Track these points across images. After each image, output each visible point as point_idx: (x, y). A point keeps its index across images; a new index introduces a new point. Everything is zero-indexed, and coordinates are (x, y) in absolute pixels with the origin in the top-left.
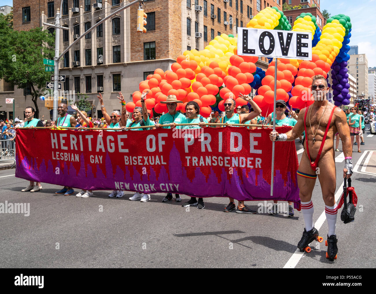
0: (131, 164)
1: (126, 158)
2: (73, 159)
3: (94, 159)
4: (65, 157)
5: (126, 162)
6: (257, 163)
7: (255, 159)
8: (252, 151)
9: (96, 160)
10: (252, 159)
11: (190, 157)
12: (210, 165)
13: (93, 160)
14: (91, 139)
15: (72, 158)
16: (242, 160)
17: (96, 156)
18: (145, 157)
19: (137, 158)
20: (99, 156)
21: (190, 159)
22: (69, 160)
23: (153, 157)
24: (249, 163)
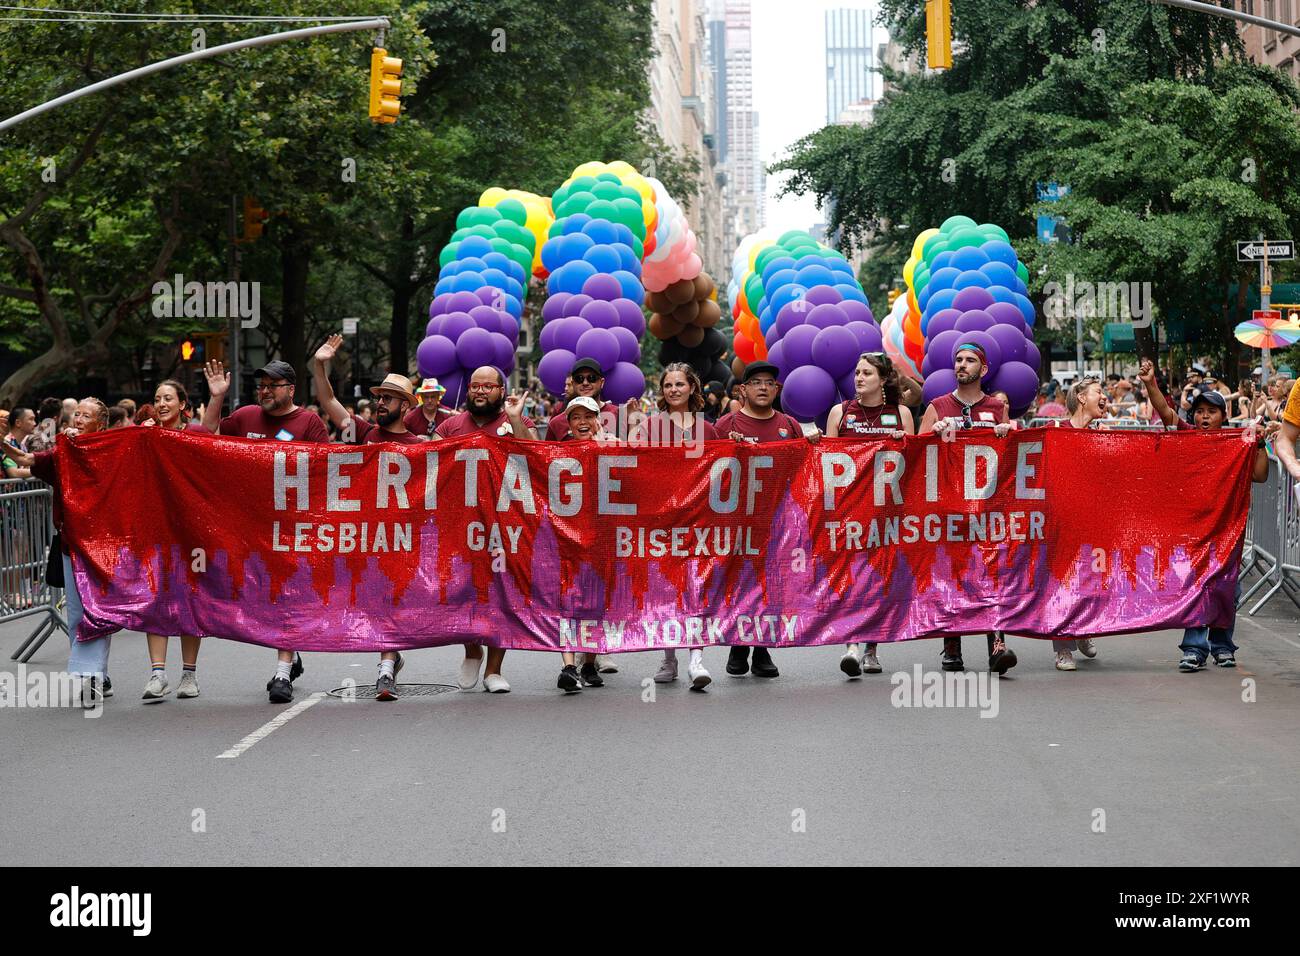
0: (641, 553)
1: (624, 536)
2: (380, 542)
3: (487, 534)
4: (343, 538)
5: (619, 548)
6: (1033, 524)
7: (1028, 516)
8: (1022, 492)
9: (492, 540)
10: (1022, 515)
11: (837, 525)
12: (896, 541)
13: (481, 539)
14: (481, 463)
15: (377, 539)
16: (997, 520)
17: (495, 527)
18: (697, 531)
19: (670, 534)
20: (509, 529)
21: (837, 530)
22: (364, 548)
23: (727, 531)
24: (1014, 526)
